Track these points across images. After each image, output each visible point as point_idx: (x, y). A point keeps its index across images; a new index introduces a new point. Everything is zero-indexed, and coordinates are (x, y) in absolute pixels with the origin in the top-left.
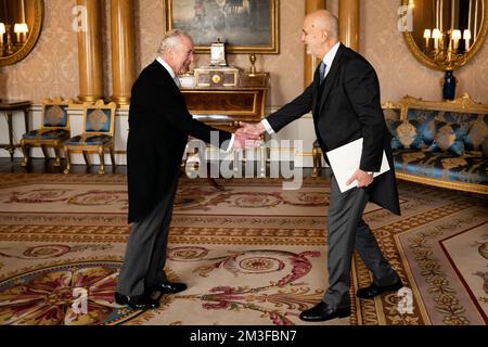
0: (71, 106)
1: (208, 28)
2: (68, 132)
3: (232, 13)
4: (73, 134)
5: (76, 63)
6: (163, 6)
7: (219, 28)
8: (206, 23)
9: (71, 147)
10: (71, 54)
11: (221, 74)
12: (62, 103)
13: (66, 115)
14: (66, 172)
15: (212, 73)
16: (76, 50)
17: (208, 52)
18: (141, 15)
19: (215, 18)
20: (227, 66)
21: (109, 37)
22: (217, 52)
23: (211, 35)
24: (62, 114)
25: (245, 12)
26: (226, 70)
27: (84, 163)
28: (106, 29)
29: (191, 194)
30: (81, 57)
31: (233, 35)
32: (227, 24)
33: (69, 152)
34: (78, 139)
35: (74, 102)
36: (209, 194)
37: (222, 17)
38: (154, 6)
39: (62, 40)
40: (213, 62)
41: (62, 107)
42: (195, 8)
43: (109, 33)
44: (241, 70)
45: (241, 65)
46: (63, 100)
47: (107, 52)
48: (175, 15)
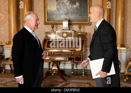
0: (6, 46)
1: (62, 14)
2: (4, 56)
3: (72, 8)
4: (6, 57)
5: (7, 28)
6: (43, 5)
7: (66, 14)
8: (61, 12)
9: (5, 63)
10: (6, 24)
11: (67, 33)
12: (2, 44)
13: (3, 49)
14: (3, 73)
15: (63, 33)
16: (8, 22)
17: (62, 24)
18: (34, 9)
19: (65, 10)
20: (69, 30)
21: (21, 17)
22: (65, 24)
23: (63, 17)
24: (1, 48)
25: (77, 8)
26: (69, 31)
27: (10, 69)
28: (20, 14)
29: (54, 82)
30: (10, 25)
31: (72, 17)
32: (69, 12)
33: (4, 64)
34: (8, 59)
35: (7, 44)
36: (61, 83)
37: (68, 10)
38: (40, 5)
39: (2, 18)
40: (64, 28)
41: (2, 46)
42: (57, 6)
43: (21, 16)
44: (75, 32)
45: (75, 29)
46: (2, 43)
47: (20, 23)
48: (48, 9)
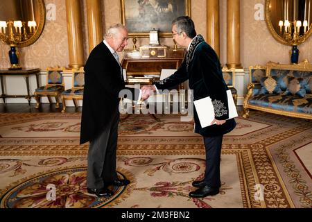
0: (65, 71)
1: (148, 22)
2: (63, 87)
3: (162, 12)
4: (66, 89)
5: (66, 45)
6: (119, 9)
7: (154, 21)
8: (146, 19)
9: (65, 97)
10: (63, 40)
11: (156, 50)
12: (59, 69)
13: (62, 77)
14: (63, 111)
15: (151, 50)
16: (66, 36)
17: (148, 37)
18: (105, 14)
19: (152, 15)
20: (160, 45)
21: (86, 28)
22: (154, 37)
23: (149, 26)
24: (59, 76)
25: (170, 12)
26: (159, 48)
27: (74, 105)
28: (84, 24)
29: (140, 124)
30: (70, 41)
31: (163, 26)
32: (159, 19)
33: (64, 99)
34: (69, 91)
35: (66, 69)
36: (151, 123)
37: (156, 15)
38: (113, 9)
39: (58, 30)
40: (151, 43)
41: (59, 72)
42: (139, 9)
43: (86, 26)
44: (168, 47)
45: (168, 44)
46: (59, 67)
47: (85, 37)
48: (127, 14)
